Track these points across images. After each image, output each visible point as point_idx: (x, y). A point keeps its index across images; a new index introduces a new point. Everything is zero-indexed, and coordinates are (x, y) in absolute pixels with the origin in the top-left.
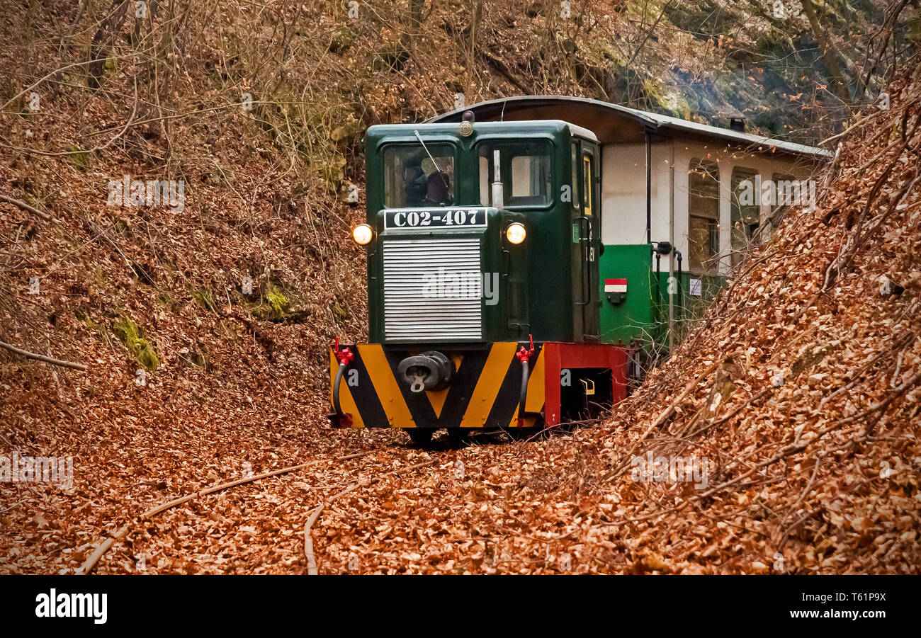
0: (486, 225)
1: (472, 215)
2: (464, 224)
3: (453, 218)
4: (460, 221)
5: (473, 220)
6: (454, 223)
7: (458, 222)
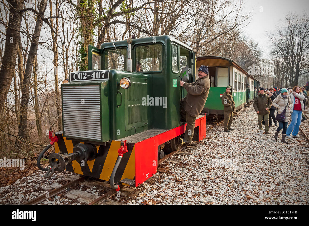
0: (109, 79)
1: (103, 73)
2: (100, 78)
3: (95, 75)
4: (98, 77)
5: (103, 76)
6: (96, 78)
7: (97, 77)
